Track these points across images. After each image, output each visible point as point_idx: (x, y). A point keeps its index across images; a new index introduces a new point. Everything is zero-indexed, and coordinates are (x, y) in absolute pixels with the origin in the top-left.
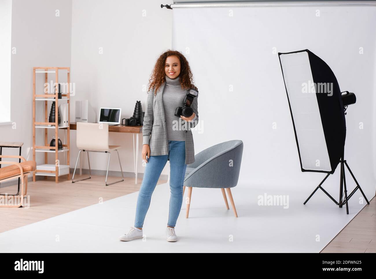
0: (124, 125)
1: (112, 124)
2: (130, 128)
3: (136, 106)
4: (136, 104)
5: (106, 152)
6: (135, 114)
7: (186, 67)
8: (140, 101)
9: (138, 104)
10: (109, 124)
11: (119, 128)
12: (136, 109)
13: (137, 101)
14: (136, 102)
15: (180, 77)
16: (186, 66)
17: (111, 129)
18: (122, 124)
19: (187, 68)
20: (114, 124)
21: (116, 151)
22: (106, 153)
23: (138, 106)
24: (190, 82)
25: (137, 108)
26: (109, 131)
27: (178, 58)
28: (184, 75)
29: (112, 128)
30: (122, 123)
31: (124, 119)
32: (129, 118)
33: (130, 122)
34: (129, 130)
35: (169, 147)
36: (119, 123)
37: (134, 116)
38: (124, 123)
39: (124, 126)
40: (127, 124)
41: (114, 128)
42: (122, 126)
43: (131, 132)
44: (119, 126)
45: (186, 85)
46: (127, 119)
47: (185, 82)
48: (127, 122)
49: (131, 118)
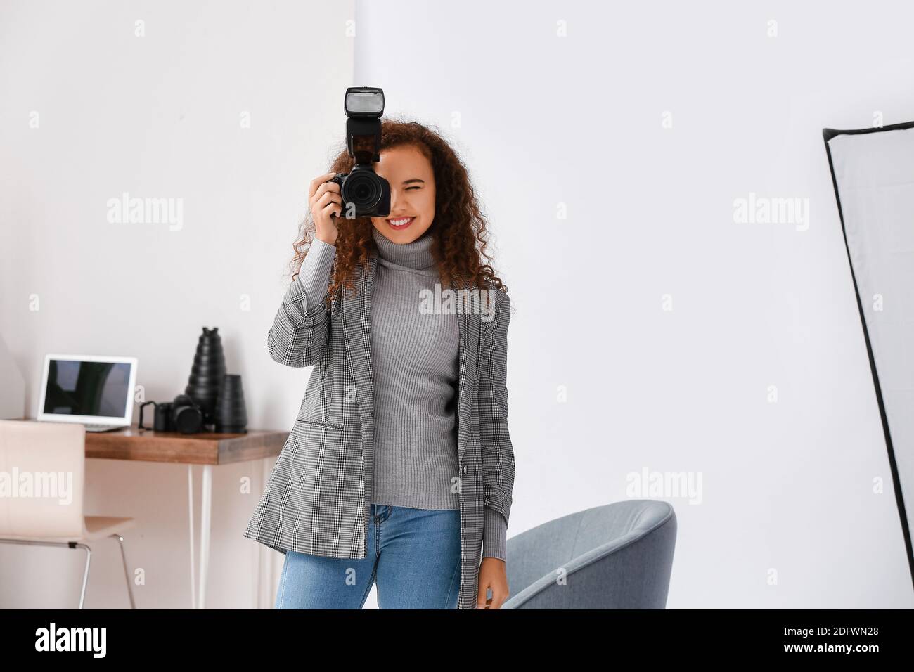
0: (148, 429)
1: (97, 426)
2: (176, 444)
3: (200, 349)
4: (201, 340)
5: (72, 545)
6: (193, 381)
7: (459, 194)
8: (216, 330)
9: (207, 341)
10: (86, 425)
11: (127, 442)
12: (198, 360)
13: (205, 329)
14: (201, 333)
15: (434, 237)
16: (460, 188)
17: (93, 448)
18: (141, 426)
19: (463, 198)
20: (103, 426)
21: (114, 540)
22: (72, 550)
23: (206, 349)
24: (476, 257)
25: (205, 359)
26: (89, 454)
27: (425, 154)
28: (452, 228)
29: (99, 442)
30: (138, 421)
31: (149, 403)
32: (170, 399)
33: (175, 419)
34: (171, 453)
35: (378, 534)
36: (126, 420)
37: (190, 391)
38: (149, 419)
39: (149, 435)
40: (161, 426)
41: (107, 443)
42: (141, 433)
43: (181, 459)
44: (128, 434)
45: (459, 270)
46: (162, 405)
47: (457, 259)
48: (161, 417)
49: (180, 402)
